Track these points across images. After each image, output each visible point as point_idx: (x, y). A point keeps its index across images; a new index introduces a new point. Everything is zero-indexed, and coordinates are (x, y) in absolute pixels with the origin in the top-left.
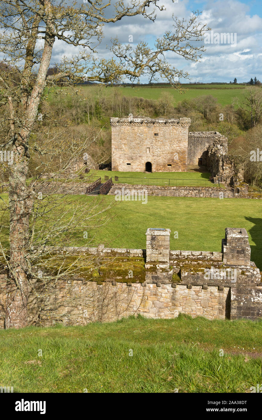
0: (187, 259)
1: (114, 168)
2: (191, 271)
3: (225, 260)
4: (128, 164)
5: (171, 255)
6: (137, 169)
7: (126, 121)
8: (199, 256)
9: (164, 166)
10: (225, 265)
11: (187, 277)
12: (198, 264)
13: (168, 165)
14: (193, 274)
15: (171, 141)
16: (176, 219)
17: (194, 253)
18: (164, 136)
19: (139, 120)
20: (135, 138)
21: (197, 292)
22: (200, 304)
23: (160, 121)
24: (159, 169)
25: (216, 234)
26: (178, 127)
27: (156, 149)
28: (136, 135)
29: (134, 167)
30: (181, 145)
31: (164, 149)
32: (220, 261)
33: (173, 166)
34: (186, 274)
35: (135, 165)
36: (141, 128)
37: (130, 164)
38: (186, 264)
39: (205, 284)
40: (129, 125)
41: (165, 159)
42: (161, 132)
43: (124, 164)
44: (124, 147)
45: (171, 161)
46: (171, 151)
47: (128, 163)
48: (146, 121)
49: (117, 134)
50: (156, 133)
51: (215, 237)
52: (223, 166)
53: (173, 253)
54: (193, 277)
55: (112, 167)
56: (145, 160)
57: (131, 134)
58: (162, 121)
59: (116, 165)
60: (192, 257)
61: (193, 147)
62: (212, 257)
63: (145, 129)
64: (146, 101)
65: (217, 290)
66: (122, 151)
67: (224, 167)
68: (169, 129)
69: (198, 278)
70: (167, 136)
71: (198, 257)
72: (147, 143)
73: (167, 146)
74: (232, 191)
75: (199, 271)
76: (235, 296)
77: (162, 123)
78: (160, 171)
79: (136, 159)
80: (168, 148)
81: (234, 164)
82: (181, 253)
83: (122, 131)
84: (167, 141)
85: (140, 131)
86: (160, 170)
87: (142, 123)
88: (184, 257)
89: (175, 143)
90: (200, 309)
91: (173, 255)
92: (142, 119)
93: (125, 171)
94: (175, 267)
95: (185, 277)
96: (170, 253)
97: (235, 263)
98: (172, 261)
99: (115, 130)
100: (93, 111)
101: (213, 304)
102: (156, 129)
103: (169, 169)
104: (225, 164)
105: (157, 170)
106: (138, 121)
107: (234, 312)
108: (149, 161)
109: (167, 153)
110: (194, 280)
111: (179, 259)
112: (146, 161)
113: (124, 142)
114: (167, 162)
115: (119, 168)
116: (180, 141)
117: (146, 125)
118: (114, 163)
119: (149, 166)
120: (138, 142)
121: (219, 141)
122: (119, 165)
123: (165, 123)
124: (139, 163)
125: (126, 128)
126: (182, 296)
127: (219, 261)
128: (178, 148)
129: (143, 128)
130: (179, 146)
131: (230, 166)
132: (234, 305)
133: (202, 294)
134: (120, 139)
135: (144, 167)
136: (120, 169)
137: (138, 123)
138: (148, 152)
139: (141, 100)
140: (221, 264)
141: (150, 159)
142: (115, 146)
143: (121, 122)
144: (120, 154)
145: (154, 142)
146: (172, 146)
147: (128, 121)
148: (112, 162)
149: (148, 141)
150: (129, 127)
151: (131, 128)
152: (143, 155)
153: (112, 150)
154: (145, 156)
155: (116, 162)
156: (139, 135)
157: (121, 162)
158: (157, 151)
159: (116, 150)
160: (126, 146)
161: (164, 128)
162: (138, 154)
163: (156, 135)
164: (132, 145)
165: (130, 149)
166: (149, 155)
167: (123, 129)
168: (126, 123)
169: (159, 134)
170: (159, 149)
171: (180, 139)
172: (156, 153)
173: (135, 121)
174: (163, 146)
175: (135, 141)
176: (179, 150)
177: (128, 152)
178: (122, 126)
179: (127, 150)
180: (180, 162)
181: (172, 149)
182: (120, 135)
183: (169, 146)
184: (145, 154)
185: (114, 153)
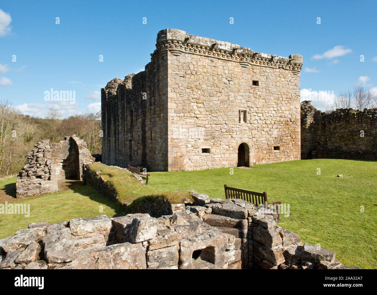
1: (175, 164)
4: (204, 151)
6: (222, 160)
7: (201, 43)
9: (269, 151)
13: (275, 148)
15: (278, 99)
18: (267, 88)
19: (228, 46)
20: (218, 87)
23: (263, 55)
24: (261, 158)
26: (287, 72)
27: (255, 114)
28: (219, 80)
29: (217, 158)
30: (292, 107)
31: (268, 115)
33: (281, 148)
35: (218, 151)
37: (208, 150)
40: (207, 54)
41: (270, 135)
42: (263, 79)
43: (196, 151)
44: (195, 107)
45: (278, 140)
46: (278, 119)
47: (204, 147)
48: (240, 51)
49: (182, 73)
50: (256, 80)
55: (169, 162)
57: (210, 77)
58: (266, 56)
59: (179, 154)
63: (236, 70)
66: (191, 117)
68: (274, 73)
70: (272, 88)
72: (241, 100)
73: (272, 109)
77: (266, 59)
78: (264, 162)
79: (221, 136)
80: (273, 112)
83: (192, 67)
84: (272, 98)
85: (227, 72)
86: (263, 159)
87: (232, 54)
89: (283, 102)
93: (198, 169)
99: (176, 63)
103: (275, 156)
105: (258, 161)
106: (226, 49)
108: (246, 140)
109: (273, 122)
112: (240, 143)
113: (196, 96)
114: (272, 142)
115: (185, 161)
117: (239, 60)
118: (175, 150)
120: (223, 97)
122: (185, 153)
123: (271, 61)
124: (227, 147)
125: (201, 62)
128: (288, 112)
134: (188, 87)
135: (235, 157)
136: (188, 166)
137: (224, 51)
141: (246, 136)
142: (175, 105)
143: (192, 46)
144: (187, 126)
145: (253, 99)
146: (279, 109)
147: (206, 43)
148: (170, 148)
149: (242, 96)
150: (207, 61)
151: (210, 62)
152: (233, 129)
153: (169, 114)
154: (237, 129)
155: (177, 147)
156: (226, 81)
157: (190, 146)
158: (257, 118)
159: (178, 115)
160: (201, 105)
161: (268, 70)
162: (225, 125)
163: (255, 83)
164: (211, 104)
165: (208, 113)
166: (245, 128)
167: (195, 63)
168: (201, 48)
169: (260, 83)
170: (260, 115)
171: (290, 94)
172: (256, 122)
173: (221, 47)
174: (267, 109)
175: (219, 94)
176: (290, 116)
177: (204, 121)
178: (193, 54)
179: (202, 116)
180: (291, 141)
181: (279, 115)
182: (188, 76)
183: (275, 109)
184: (237, 126)
185: (173, 123)
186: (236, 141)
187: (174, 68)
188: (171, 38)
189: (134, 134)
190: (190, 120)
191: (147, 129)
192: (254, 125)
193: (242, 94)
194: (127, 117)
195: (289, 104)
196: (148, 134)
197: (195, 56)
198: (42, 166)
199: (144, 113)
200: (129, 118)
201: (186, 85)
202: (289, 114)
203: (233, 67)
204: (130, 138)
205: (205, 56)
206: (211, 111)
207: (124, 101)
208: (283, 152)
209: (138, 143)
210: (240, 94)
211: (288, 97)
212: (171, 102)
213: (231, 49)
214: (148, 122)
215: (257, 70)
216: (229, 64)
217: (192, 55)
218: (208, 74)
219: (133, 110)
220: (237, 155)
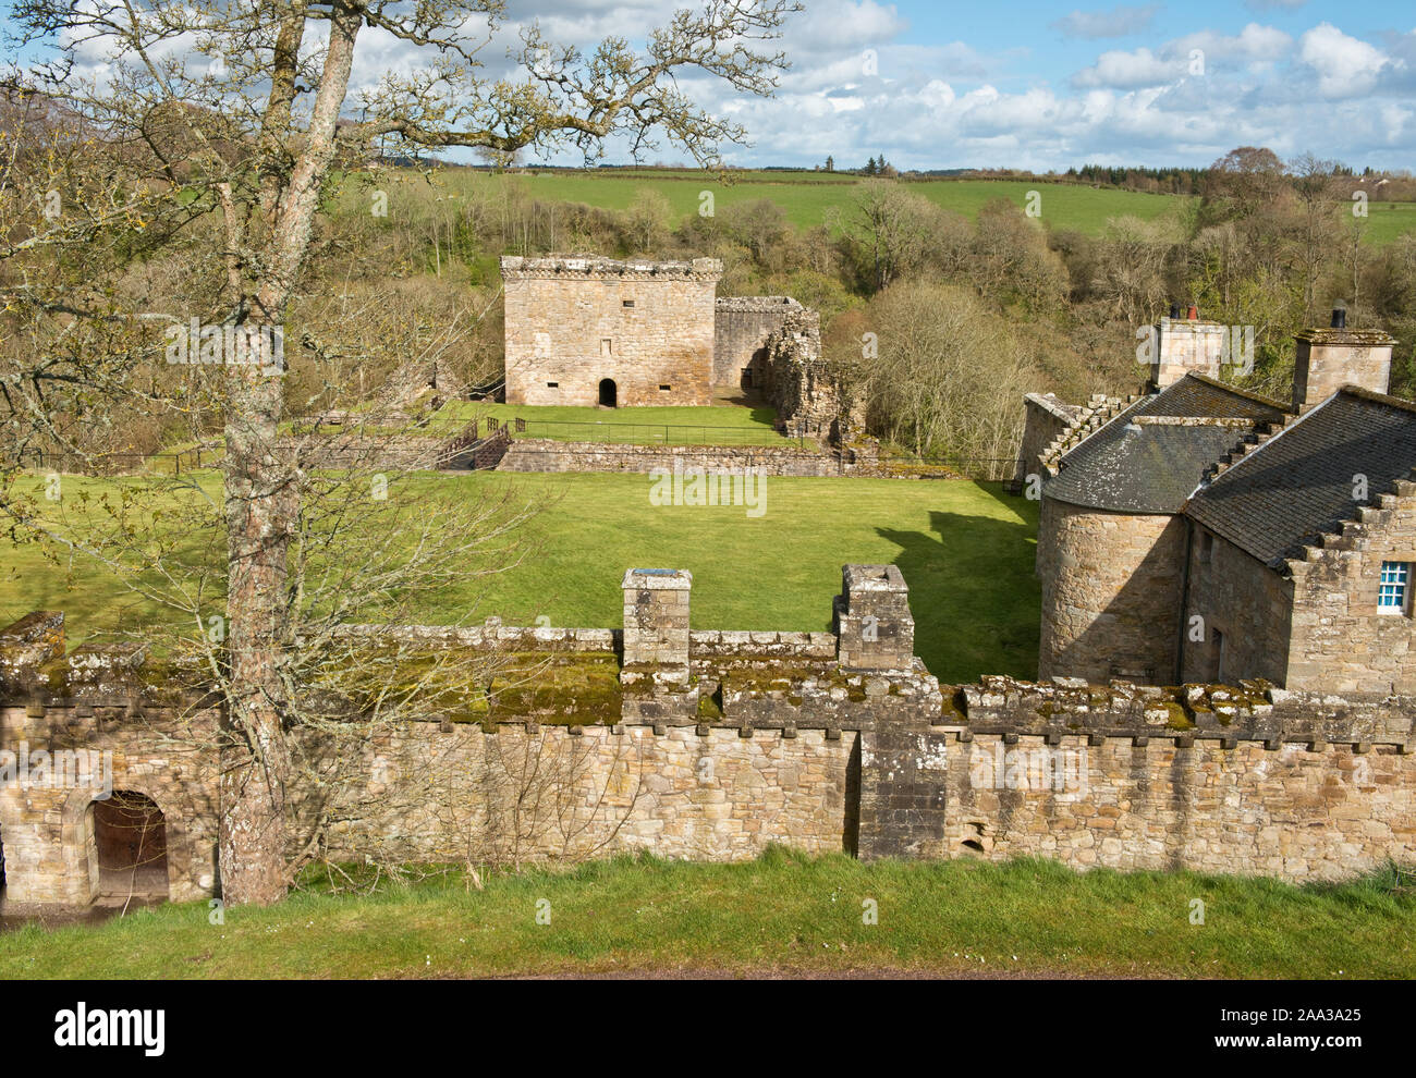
0: (737, 654)
1: (513, 397)
2: (752, 687)
3: (843, 655)
4: (550, 385)
5: (693, 643)
6: (576, 397)
7: (543, 266)
8: (771, 644)
9: (650, 390)
10: (845, 668)
11: (741, 705)
12: (770, 667)
13: (662, 387)
14: (756, 698)
15: (669, 322)
16: (692, 537)
17: (757, 638)
18: (649, 308)
19: (581, 264)
20: (570, 312)
21: (767, 748)
22: (776, 779)
23: (638, 268)
24: (636, 398)
25: (803, 576)
26: (686, 284)
27: (627, 343)
28: (571, 304)
29: (568, 394)
30: (695, 332)
31: (648, 344)
32: (831, 659)
33: (674, 389)
34: (738, 696)
35: (569, 387)
36: (587, 285)
37: (555, 385)
38: (735, 669)
39: (791, 724)
40: (552, 277)
41: (653, 370)
42: (642, 297)
43: (539, 384)
44: (538, 337)
45: (668, 377)
46: (669, 349)
47: (550, 382)
48: (600, 268)
49: (521, 302)
50: (628, 299)
51: (799, 585)
52: (810, 389)
53: (700, 637)
54: (755, 706)
55: (508, 393)
56: (596, 375)
57: (559, 302)
58: (643, 268)
59: (518, 387)
60: (752, 647)
61: (726, 338)
62: (808, 648)
63: (597, 289)
64: (596, 214)
65: (822, 740)
66: (533, 348)
67: (813, 393)
68: (662, 288)
69: (770, 707)
70: (658, 308)
71: (770, 648)
72: (604, 326)
73: (657, 336)
74: (837, 456)
75: (772, 687)
76: (872, 755)
77: (643, 272)
78: (640, 404)
79: (574, 370)
80: (659, 341)
81: (841, 386)
82: (721, 639)
83: (533, 294)
84: (658, 321)
85: (582, 294)
86: (639, 400)
87: (588, 272)
88: (730, 649)
90: (774, 794)
91: (699, 644)
92: (589, 262)
93: (542, 405)
94: (705, 677)
95: (733, 705)
96: (690, 638)
97: (872, 661)
98: (697, 662)
100: (451, 239)
101: (811, 778)
102: (629, 288)
103: (662, 398)
104: (815, 385)
105: (632, 401)
106: (579, 268)
107: (869, 799)
108: (610, 376)
109: (659, 354)
110: (758, 714)
111: (716, 654)
112: (601, 378)
113: (539, 325)
114: (657, 379)
115: (526, 395)
116: (692, 322)
117: (599, 278)
118: (513, 382)
119: (608, 391)
120: (577, 324)
121: (797, 322)
122: (526, 387)
123: (653, 273)
124: (583, 383)
125: (545, 287)
126: (724, 760)
127: (827, 658)
128: (688, 340)
129: (592, 286)
130: (691, 336)
131: (830, 389)
132: (871, 779)
133: (782, 751)
134: (530, 316)
135: (595, 394)
136: (531, 400)
137: (577, 271)
138: (606, 351)
139: (582, 211)
140: (832, 666)
141: (611, 370)
142: (514, 336)
143: (532, 271)
145: (623, 324)
146: (671, 335)
147: (550, 265)
148: (507, 381)
149: (606, 321)
150: (553, 284)
151: (558, 285)
152: (591, 361)
153: (506, 345)
154: (598, 362)
155: (517, 379)
157: (532, 379)
158: (630, 348)
159: (517, 346)
160: (546, 334)
161: (649, 285)
162: (579, 356)
163: (628, 304)
165: (555, 343)
166: (609, 361)
167: (536, 287)
168: (544, 271)
169: (636, 303)
170: (636, 344)
171: (694, 315)
172: (628, 353)
173: (571, 267)
174: (647, 336)
175: (572, 321)
176: (691, 345)
177: (550, 353)
178: (535, 279)
179: (547, 347)
180: (692, 379)
181: (671, 344)
182: (529, 304)
183: (664, 336)
184: (598, 358)
187: (513, 297)
190: (532, 352)
192: (624, 357)
193: (607, 319)
195: (689, 329)
201: (526, 313)
202: (691, 342)
205: (550, 279)
206: (559, 341)
208: (678, 393)
210: (603, 319)
211: (690, 318)
212: (509, 333)
213: (586, 267)
215: (632, 286)
217: (533, 280)
218: (555, 299)
220: (598, 392)
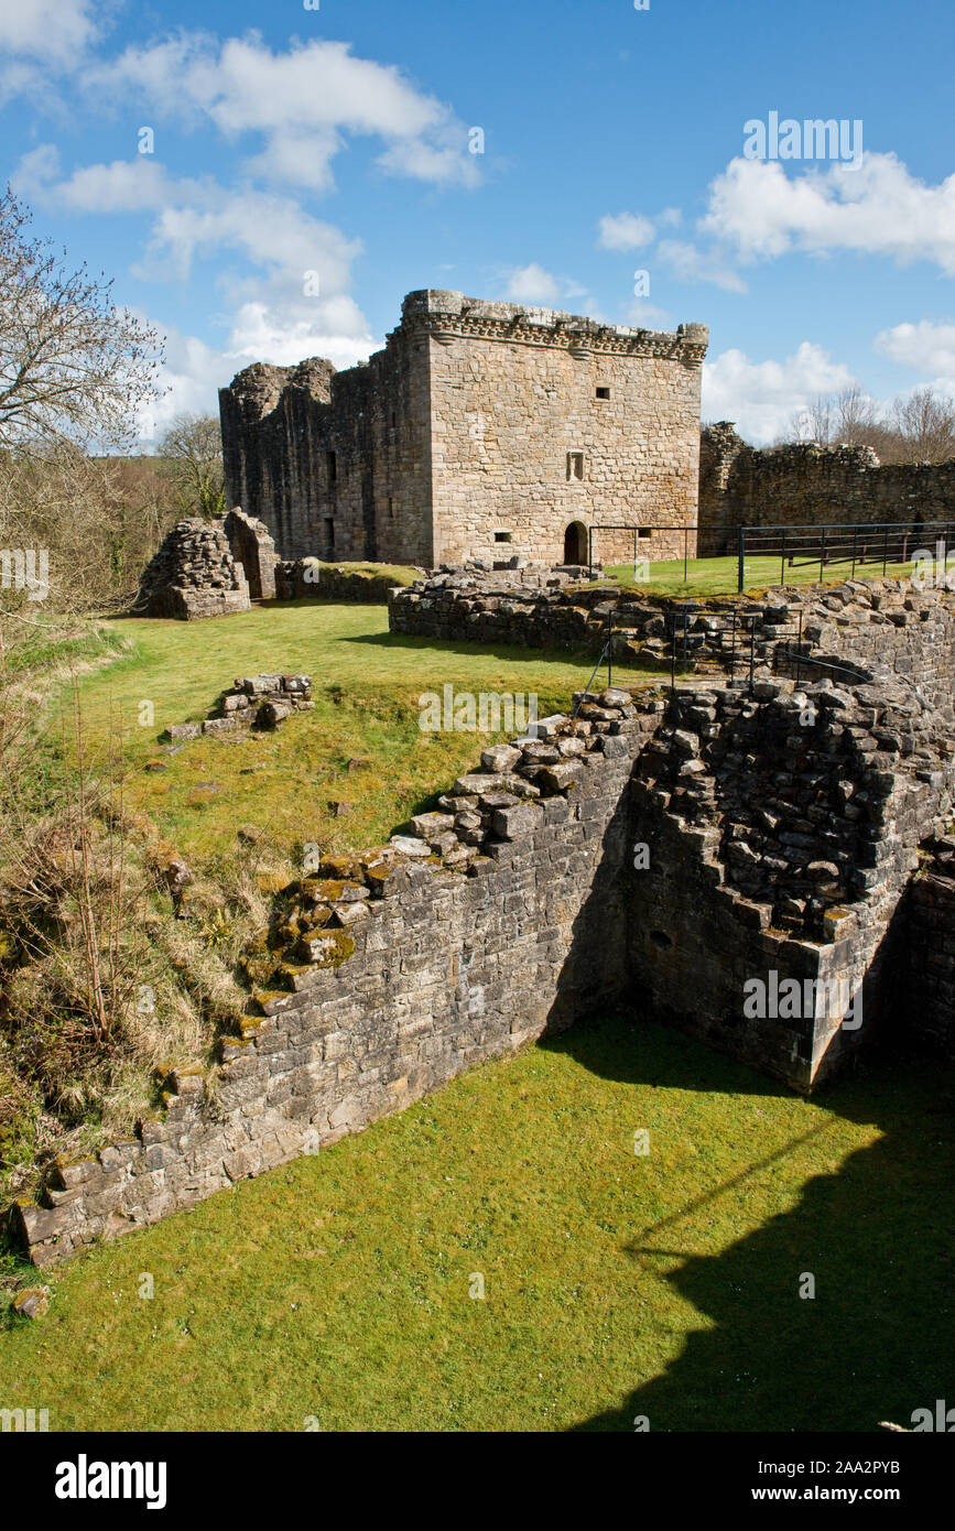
4: (498, 537)
6: (534, 557)
7: (494, 315)
9: (628, 538)
13: (641, 533)
15: (651, 426)
18: (627, 403)
19: (546, 315)
20: (527, 405)
23: (620, 330)
24: (612, 553)
26: (672, 363)
27: (600, 460)
28: (528, 390)
29: (523, 551)
30: (681, 443)
31: (627, 461)
33: (655, 533)
35: (526, 538)
36: (550, 357)
37: (506, 537)
40: (504, 337)
41: (632, 505)
42: (619, 384)
43: (485, 537)
44: (482, 450)
45: (648, 514)
46: (650, 470)
47: (500, 530)
48: (570, 327)
49: (456, 381)
50: (602, 385)
55: (437, 557)
56: (564, 516)
57: (511, 386)
58: (625, 331)
59: (453, 544)
63: (563, 366)
66: (475, 470)
68: (644, 369)
70: (638, 402)
72: (571, 431)
73: (636, 448)
77: (625, 339)
79: (532, 508)
80: (638, 455)
83: (475, 367)
84: (638, 424)
85: (543, 372)
86: (615, 555)
87: (555, 332)
89: (662, 433)
92: (558, 314)
99: (446, 359)
102: (604, 365)
103: (642, 550)
105: (606, 560)
106: (543, 323)
108: (580, 516)
109: (638, 477)
112: (568, 521)
113: (483, 427)
114: (635, 519)
115: (464, 557)
116: (674, 428)
117: (568, 344)
118: (446, 535)
120: (536, 427)
122: (464, 542)
123: (635, 341)
124: (544, 530)
125: (493, 355)
128: (671, 455)
129: (556, 358)
130: (673, 450)
135: (558, 551)
137: (541, 328)
138: (574, 474)
141: (581, 507)
142: (444, 446)
143: (476, 321)
144: (466, 489)
145: (596, 427)
146: (652, 447)
147: (503, 313)
148: (436, 532)
149: (574, 422)
150: (503, 352)
151: (510, 352)
152: (555, 492)
153: (434, 465)
154: (563, 493)
155: (449, 529)
156: (541, 392)
157: (472, 527)
158: (604, 468)
159: (450, 466)
160: (493, 445)
161: (630, 362)
162: (538, 484)
163: (602, 393)
164: (513, 441)
165: (506, 461)
166: (579, 491)
167: (480, 357)
168: (493, 324)
169: (611, 392)
170: (610, 462)
171: (678, 415)
172: (601, 478)
173: (532, 320)
174: (626, 449)
175: (528, 421)
176: (675, 464)
177: (499, 478)
178: (477, 339)
179: (495, 467)
180: (676, 517)
181: (652, 461)
182: (467, 386)
183: (644, 448)
184: (564, 487)
185: (441, 482)
186: (561, 519)
187: (443, 371)
188: (435, 310)
189: (339, 505)
190: (473, 477)
191: (377, 494)
192: (597, 484)
193: (574, 418)
194: (316, 467)
195: (673, 437)
196: (381, 505)
197: (481, 343)
198: (219, 566)
199: (369, 461)
200: (323, 469)
201: (464, 404)
202: (674, 458)
203: (556, 362)
204: (328, 515)
205: (500, 342)
206: (512, 456)
207: (305, 427)
208: (659, 541)
209: (354, 525)
210: (570, 418)
211: (673, 421)
212: (438, 441)
213: (553, 323)
214: (380, 480)
215: (606, 363)
216: (549, 354)
217: (476, 341)
218: (506, 380)
219: (337, 452)
220: (563, 546)
